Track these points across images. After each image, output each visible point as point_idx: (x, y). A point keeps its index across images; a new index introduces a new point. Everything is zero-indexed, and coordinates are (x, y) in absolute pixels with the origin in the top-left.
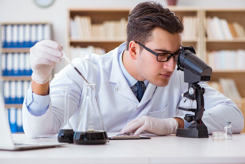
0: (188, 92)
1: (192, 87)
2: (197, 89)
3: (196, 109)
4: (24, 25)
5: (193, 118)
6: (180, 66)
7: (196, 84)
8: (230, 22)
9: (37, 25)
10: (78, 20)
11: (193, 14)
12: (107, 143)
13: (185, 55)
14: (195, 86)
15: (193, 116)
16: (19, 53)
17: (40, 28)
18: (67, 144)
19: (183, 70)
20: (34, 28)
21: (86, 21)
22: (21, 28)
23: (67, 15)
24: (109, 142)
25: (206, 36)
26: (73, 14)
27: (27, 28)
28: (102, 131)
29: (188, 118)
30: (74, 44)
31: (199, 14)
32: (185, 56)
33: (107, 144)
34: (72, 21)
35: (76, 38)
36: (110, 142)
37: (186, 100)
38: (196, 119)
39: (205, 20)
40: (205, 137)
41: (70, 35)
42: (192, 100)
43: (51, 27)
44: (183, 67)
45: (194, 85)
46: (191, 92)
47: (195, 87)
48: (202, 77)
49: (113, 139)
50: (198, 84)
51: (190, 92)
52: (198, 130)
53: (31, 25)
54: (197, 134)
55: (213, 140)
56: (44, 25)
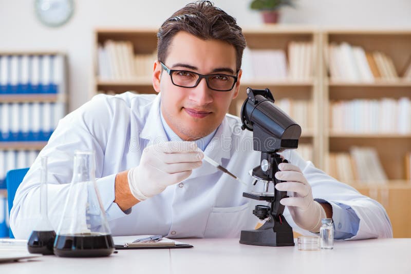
0: (260, 167)
1: (267, 160)
2: (274, 161)
3: (273, 196)
4: (20, 56)
5: (269, 212)
6: (247, 123)
7: (274, 154)
8: (369, 52)
9: (41, 56)
10: (112, 47)
11: (306, 38)
12: (113, 254)
13: (255, 104)
14: (271, 157)
15: (269, 209)
16: (10, 104)
17: (46, 61)
18: (40, 257)
19: (251, 130)
20: (36, 61)
21: (125, 50)
22: (15, 61)
23: (92, 39)
24: (116, 252)
25: (329, 75)
26: (103, 38)
27: (25, 61)
28: (104, 234)
29: (260, 213)
30: (103, 89)
31: (315, 38)
32: (255, 106)
33: (112, 256)
34: (100, 49)
35: (107, 78)
36: (118, 253)
37: (257, 181)
38: (273, 213)
39: (326, 48)
40: (289, 244)
41: (97, 73)
42: (267, 182)
43: (66, 59)
44: (252, 124)
45: (270, 155)
46: (265, 168)
47: (272, 159)
48: (283, 141)
49: (128, 248)
50: (278, 153)
51: (263, 167)
52: (275, 233)
53: (31, 56)
54: (274, 240)
55: (300, 250)
56: (52, 56)
